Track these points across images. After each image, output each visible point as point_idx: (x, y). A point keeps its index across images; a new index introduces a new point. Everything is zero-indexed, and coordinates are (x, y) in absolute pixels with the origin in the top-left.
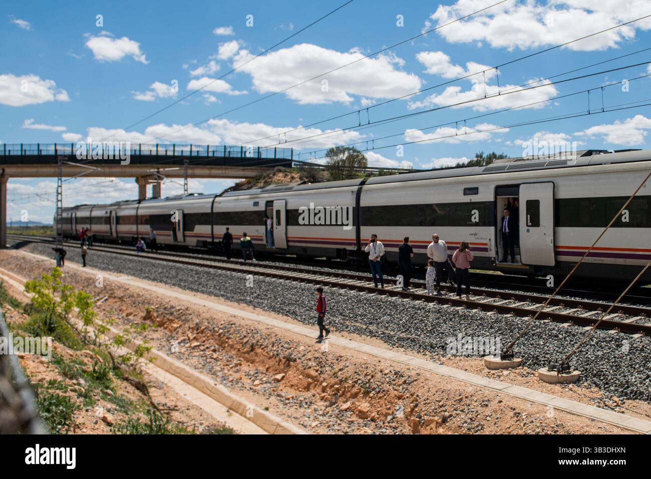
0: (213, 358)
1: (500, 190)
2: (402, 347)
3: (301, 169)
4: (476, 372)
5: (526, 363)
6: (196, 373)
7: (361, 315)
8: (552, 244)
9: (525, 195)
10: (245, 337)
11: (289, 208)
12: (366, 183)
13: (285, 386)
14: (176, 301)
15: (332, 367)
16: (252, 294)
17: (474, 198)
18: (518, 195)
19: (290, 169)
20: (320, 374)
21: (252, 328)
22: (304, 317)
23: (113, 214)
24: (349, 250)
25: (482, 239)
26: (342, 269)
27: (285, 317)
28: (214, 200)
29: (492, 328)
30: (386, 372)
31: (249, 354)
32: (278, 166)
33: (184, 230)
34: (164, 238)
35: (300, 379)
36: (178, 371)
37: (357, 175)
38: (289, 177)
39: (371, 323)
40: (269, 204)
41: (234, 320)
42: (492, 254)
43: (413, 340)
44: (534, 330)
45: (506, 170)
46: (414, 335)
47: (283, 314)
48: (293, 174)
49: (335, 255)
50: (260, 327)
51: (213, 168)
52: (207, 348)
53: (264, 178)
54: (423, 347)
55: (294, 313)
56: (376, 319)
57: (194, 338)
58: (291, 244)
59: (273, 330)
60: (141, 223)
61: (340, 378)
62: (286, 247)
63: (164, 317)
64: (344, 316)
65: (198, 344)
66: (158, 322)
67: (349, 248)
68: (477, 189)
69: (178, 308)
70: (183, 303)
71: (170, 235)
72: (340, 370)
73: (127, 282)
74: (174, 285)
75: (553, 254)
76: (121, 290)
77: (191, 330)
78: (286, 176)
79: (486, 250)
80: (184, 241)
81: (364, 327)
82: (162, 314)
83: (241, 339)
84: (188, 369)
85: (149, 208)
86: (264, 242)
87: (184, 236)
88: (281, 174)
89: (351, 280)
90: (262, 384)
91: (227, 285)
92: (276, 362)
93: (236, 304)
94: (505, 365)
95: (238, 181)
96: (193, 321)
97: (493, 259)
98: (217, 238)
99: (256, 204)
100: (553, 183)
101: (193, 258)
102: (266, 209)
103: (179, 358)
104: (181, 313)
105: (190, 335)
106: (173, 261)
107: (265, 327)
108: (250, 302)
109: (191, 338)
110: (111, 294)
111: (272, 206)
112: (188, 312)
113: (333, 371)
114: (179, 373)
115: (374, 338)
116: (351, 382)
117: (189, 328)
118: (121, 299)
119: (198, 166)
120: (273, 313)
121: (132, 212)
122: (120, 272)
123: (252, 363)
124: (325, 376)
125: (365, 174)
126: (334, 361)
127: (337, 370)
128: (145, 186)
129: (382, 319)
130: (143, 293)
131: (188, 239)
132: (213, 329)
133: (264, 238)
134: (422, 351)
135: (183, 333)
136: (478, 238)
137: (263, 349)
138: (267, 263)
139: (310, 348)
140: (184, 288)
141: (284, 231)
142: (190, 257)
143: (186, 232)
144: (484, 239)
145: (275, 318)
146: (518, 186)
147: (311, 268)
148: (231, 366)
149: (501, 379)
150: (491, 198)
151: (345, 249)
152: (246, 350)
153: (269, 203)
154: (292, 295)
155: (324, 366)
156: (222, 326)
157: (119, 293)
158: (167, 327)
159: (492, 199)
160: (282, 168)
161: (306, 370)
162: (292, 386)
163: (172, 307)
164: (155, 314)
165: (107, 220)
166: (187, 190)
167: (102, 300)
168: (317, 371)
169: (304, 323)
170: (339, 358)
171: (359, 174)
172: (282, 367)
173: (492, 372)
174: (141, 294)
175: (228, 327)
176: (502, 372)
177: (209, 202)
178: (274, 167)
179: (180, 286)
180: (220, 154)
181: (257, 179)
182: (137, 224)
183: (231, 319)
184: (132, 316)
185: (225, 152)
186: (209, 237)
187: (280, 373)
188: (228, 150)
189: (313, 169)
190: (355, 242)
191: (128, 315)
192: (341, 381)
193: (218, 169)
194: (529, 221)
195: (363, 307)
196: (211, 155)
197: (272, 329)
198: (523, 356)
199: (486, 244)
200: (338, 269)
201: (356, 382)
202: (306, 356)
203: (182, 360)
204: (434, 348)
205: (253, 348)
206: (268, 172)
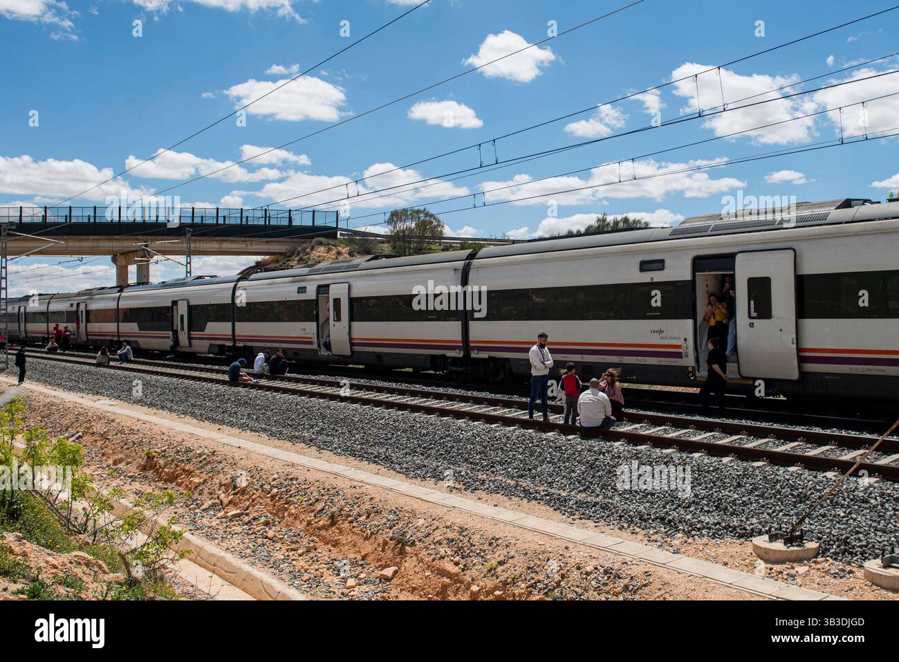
0: (267, 537)
1: (700, 263)
2: (589, 519)
3: (350, 242)
4: (746, 569)
5: (829, 550)
6: (244, 566)
7: (500, 463)
8: (795, 346)
9: (745, 270)
10: (317, 500)
11: (354, 295)
12: (478, 256)
13: (401, 590)
14: (192, 440)
15: (482, 557)
16: (312, 427)
17: (658, 276)
18: (734, 270)
19: (334, 240)
20: (463, 570)
21: (326, 485)
22: (405, 465)
23: (82, 307)
24: (450, 357)
25: (671, 338)
26: (445, 386)
27: (373, 466)
28: (236, 285)
29: (739, 485)
30: (589, 568)
31: (327, 530)
32: (317, 236)
33: (190, 329)
34: (159, 340)
35: (426, 577)
36: (213, 560)
37: (430, 249)
38: (334, 252)
39: (521, 476)
40: (321, 289)
41: (294, 472)
42: (689, 361)
43: (605, 507)
44: (819, 491)
45: (709, 233)
46: (601, 497)
47: (368, 459)
48: (340, 248)
49: (428, 365)
50: (339, 483)
51: (224, 241)
52: (254, 519)
53: (298, 253)
54: (626, 519)
55: (388, 459)
56: (530, 470)
57: (230, 502)
58: (357, 348)
59: (363, 490)
60: (125, 321)
61: (502, 578)
62: (349, 353)
63: (177, 466)
64: (471, 463)
65: (238, 511)
66: (167, 474)
67: (450, 354)
68: (662, 261)
69: (198, 452)
70: (206, 443)
71: (169, 338)
72: (501, 563)
73: (110, 409)
74: (185, 413)
75: (795, 362)
76: (103, 421)
77: (223, 487)
78: (329, 250)
79: (679, 355)
80: (190, 345)
81: (512, 483)
82: (173, 461)
83: (310, 505)
84: (229, 557)
85: (134, 298)
86: (315, 346)
87: (190, 338)
88: (322, 249)
89: (464, 404)
90: (360, 585)
91: (269, 413)
92: (379, 545)
93: (289, 444)
94: (794, 555)
95: (259, 258)
96: (225, 473)
97: (690, 369)
98: (241, 340)
99: (302, 290)
100: (794, 250)
101: (207, 370)
102: (318, 297)
103: (210, 537)
104: (205, 459)
105: (222, 496)
106: (178, 376)
107: (349, 483)
108: (311, 441)
109: (226, 501)
110: (88, 428)
111: (328, 293)
112: (215, 458)
113: (488, 565)
114: (215, 565)
115: (533, 502)
116: (523, 586)
117: (221, 485)
118: (104, 436)
119: (203, 238)
120: (351, 458)
121: (112, 305)
122: (98, 393)
123: (334, 546)
124: (473, 572)
125: (442, 247)
126: (486, 547)
127: (494, 563)
128: (126, 267)
129: (539, 469)
130: (138, 427)
131: (194, 342)
132: (261, 486)
133: (315, 340)
134: (626, 525)
135: (211, 494)
136: (666, 338)
137: (351, 522)
138: (322, 377)
139: (436, 523)
140: (201, 418)
141: (347, 330)
142: (202, 370)
143: (192, 333)
144: (674, 338)
145: (357, 468)
146: (732, 256)
147: (394, 385)
148: (300, 551)
149: (799, 580)
150: (686, 275)
151: (444, 356)
152: (321, 523)
153: (323, 289)
154: (379, 429)
155: (469, 556)
156: (275, 483)
157: (99, 427)
158: (182, 483)
159: (688, 277)
160: (323, 240)
161: (437, 562)
162: (414, 589)
163: (189, 450)
164: (162, 462)
165: (73, 316)
166: (190, 272)
167: (74, 438)
168: (457, 564)
169: (407, 476)
170: (493, 542)
171: (433, 246)
172: (389, 554)
173: (777, 567)
174: (136, 428)
175: (286, 483)
176: (793, 568)
177: (228, 289)
178: (313, 238)
179: (193, 415)
180: (234, 221)
181: (287, 256)
182: (118, 321)
183: (289, 470)
184: (123, 463)
185: (242, 217)
186: (228, 340)
187: (388, 566)
188: (244, 215)
189: (367, 240)
190: (461, 345)
191: (115, 463)
192: (505, 583)
193: (232, 242)
194: (752, 310)
195: (502, 449)
196: (221, 221)
197: (360, 487)
198: (820, 539)
199: (679, 347)
200: (438, 386)
201: (533, 586)
202: (432, 537)
203: (216, 541)
204: (645, 521)
205: (333, 520)
206: (304, 245)
